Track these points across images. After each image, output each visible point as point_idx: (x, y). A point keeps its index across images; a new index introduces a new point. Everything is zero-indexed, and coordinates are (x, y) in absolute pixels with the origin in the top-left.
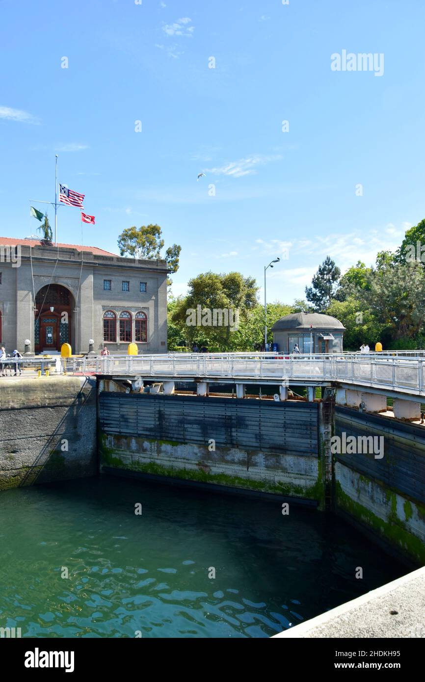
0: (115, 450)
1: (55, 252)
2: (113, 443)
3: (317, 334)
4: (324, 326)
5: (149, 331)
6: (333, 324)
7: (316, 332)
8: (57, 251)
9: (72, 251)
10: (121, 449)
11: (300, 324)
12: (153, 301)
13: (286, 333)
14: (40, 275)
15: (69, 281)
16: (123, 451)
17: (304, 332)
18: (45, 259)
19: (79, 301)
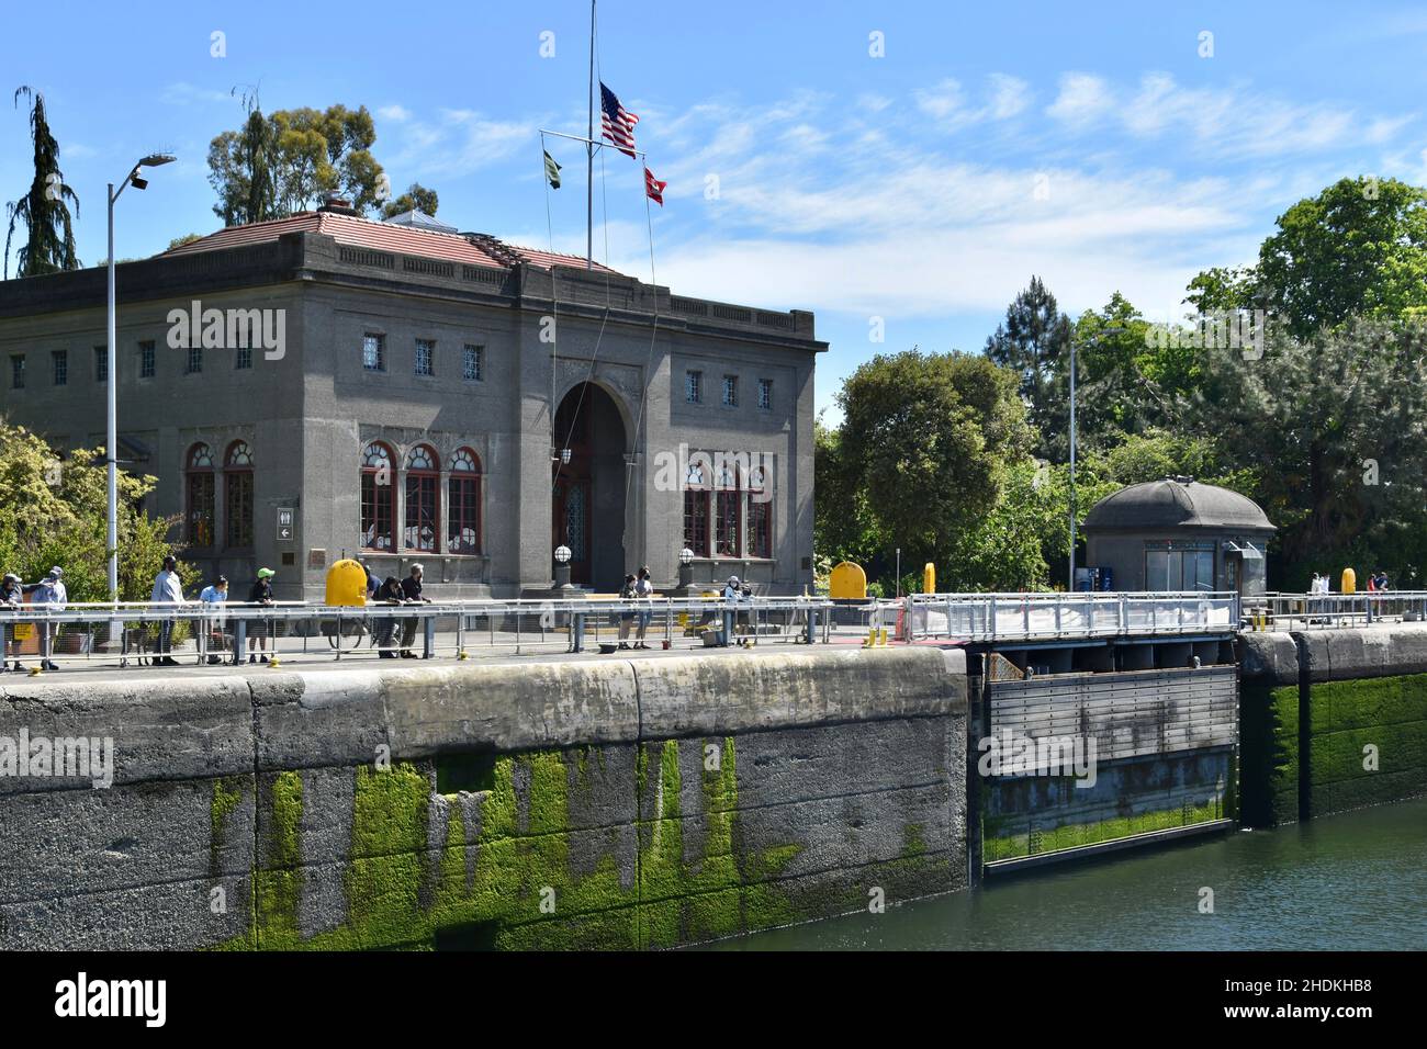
0: (1004, 818)
1: (598, 288)
2: (1000, 804)
3: (1224, 544)
4: (1235, 522)
5: (776, 527)
6: (1250, 517)
7: (1220, 539)
8: (605, 285)
9: (629, 285)
10: (1014, 813)
11: (1189, 514)
12: (786, 436)
13: (1139, 538)
14: (566, 355)
15: (620, 374)
16: (1015, 816)
17: (1198, 538)
18: (582, 309)
19: (643, 436)
